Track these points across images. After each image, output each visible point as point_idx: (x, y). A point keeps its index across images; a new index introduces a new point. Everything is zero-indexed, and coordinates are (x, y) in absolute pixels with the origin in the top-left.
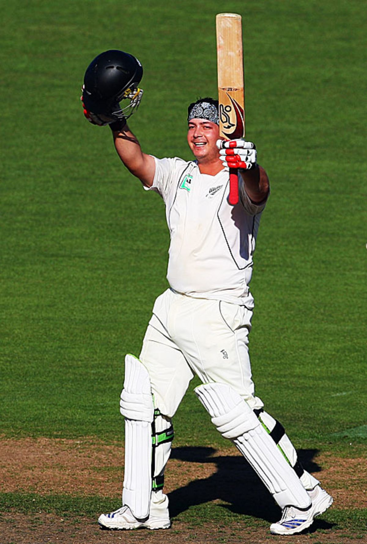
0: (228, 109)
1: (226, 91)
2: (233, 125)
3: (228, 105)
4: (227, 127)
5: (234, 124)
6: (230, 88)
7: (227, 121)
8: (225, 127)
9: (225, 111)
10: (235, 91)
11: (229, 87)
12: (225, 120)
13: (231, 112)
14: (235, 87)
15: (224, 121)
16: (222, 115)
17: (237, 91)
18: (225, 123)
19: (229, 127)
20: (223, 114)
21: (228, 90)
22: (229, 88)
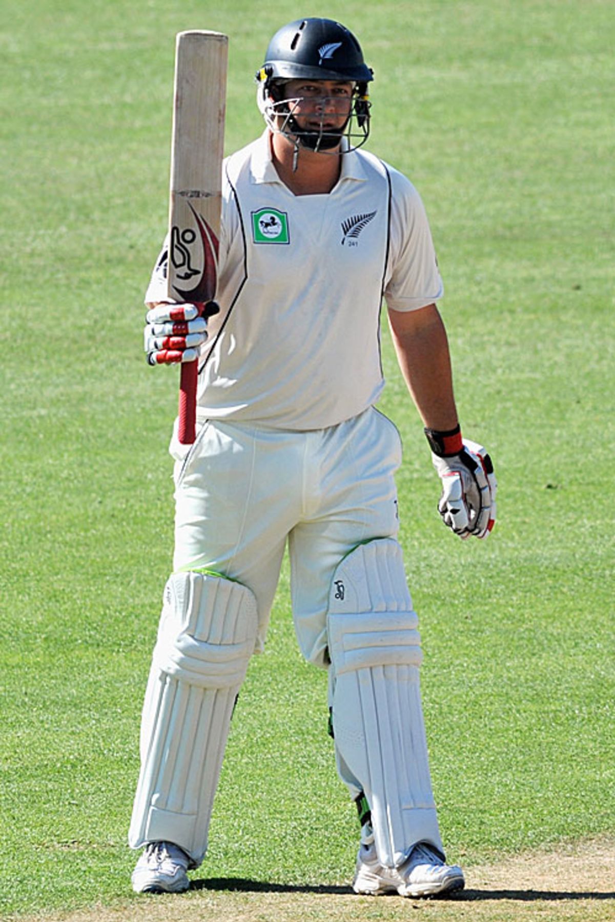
0: (188, 236)
1: (186, 198)
2: (197, 272)
3: (190, 228)
4: (183, 275)
5: (198, 269)
6: (195, 192)
7: (183, 264)
8: (179, 276)
9: (181, 241)
10: (204, 198)
11: (194, 189)
12: (181, 262)
13: (192, 244)
14: (206, 191)
15: (178, 263)
16: (175, 250)
17: (209, 198)
18: (179, 269)
19: (187, 277)
20: (176, 247)
21: (191, 196)
22: (193, 192)
